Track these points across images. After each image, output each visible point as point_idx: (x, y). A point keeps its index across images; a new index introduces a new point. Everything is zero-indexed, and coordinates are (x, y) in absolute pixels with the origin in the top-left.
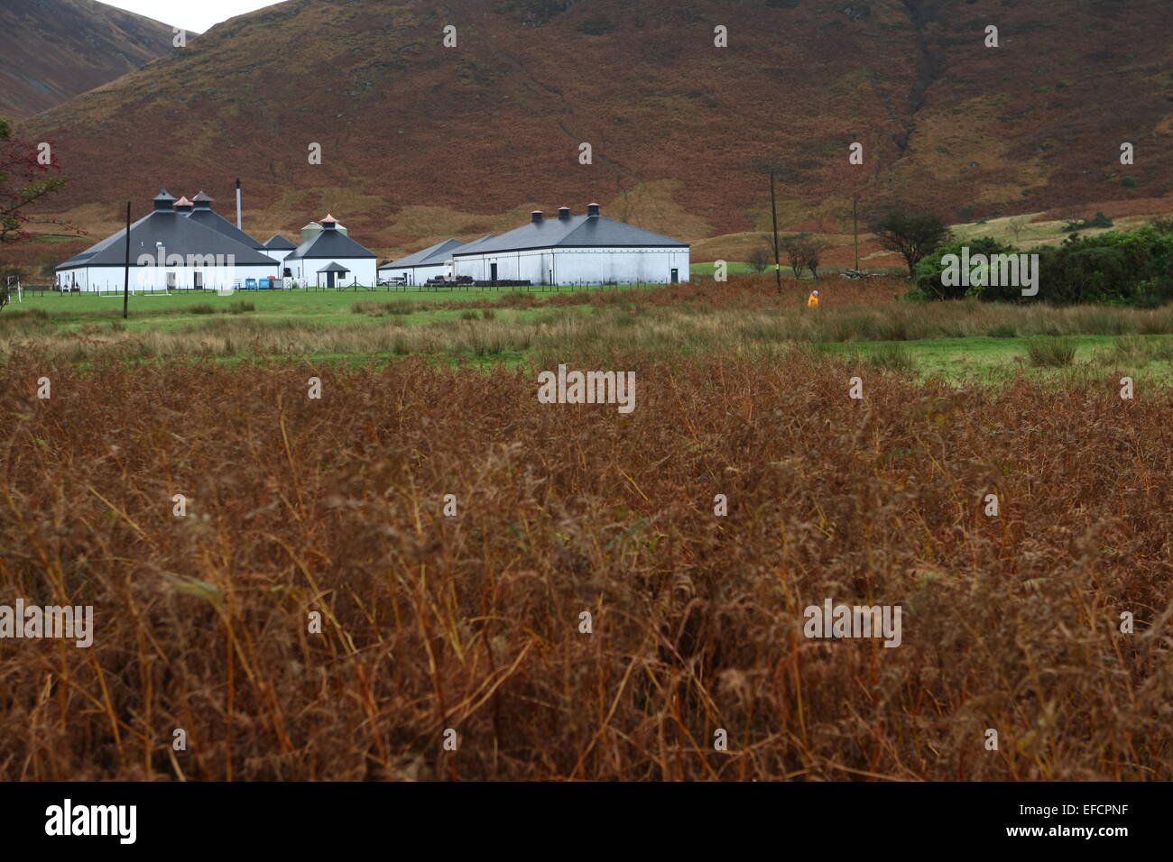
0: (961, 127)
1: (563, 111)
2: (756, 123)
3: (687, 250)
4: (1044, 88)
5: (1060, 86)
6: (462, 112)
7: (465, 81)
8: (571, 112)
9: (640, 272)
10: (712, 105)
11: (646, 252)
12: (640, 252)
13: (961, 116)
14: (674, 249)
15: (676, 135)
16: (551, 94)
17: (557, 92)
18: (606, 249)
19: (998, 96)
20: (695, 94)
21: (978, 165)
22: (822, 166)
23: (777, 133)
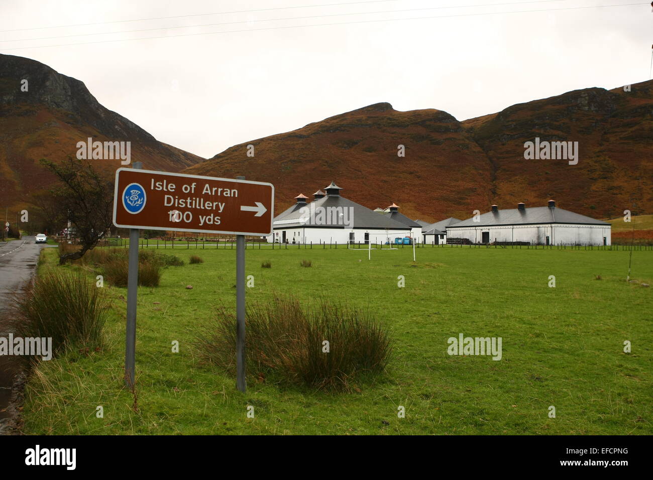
0: (514, 187)
1: (363, 178)
2: (436, 183)
3: (610, 227)
4: (541, 174)
5: (546, 173)
6: (324, 177)
7: (324, 167)
8: (366, 178)
9: (591, 239)
10: (419, 177)
11: (593, 228)
12: (591, 228)
13: (513, 183)
14: (604, 226)
15: (407, 187)
16: (357, 172)
17: (359, 171)
18: (577, 225)
19: (525, 176)
20: (411, 173)
21: (527, 200)
22: (467, 199)
23: (445, 187)
